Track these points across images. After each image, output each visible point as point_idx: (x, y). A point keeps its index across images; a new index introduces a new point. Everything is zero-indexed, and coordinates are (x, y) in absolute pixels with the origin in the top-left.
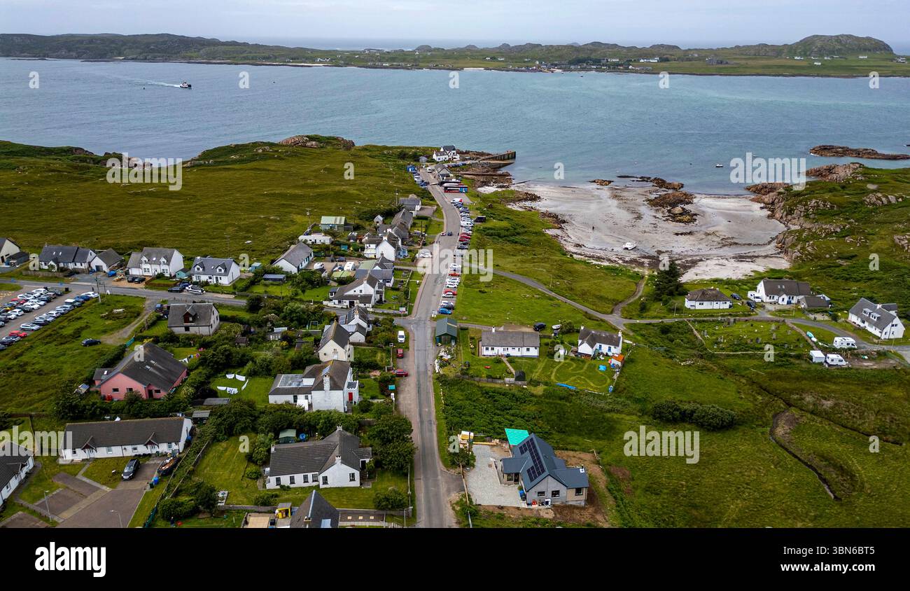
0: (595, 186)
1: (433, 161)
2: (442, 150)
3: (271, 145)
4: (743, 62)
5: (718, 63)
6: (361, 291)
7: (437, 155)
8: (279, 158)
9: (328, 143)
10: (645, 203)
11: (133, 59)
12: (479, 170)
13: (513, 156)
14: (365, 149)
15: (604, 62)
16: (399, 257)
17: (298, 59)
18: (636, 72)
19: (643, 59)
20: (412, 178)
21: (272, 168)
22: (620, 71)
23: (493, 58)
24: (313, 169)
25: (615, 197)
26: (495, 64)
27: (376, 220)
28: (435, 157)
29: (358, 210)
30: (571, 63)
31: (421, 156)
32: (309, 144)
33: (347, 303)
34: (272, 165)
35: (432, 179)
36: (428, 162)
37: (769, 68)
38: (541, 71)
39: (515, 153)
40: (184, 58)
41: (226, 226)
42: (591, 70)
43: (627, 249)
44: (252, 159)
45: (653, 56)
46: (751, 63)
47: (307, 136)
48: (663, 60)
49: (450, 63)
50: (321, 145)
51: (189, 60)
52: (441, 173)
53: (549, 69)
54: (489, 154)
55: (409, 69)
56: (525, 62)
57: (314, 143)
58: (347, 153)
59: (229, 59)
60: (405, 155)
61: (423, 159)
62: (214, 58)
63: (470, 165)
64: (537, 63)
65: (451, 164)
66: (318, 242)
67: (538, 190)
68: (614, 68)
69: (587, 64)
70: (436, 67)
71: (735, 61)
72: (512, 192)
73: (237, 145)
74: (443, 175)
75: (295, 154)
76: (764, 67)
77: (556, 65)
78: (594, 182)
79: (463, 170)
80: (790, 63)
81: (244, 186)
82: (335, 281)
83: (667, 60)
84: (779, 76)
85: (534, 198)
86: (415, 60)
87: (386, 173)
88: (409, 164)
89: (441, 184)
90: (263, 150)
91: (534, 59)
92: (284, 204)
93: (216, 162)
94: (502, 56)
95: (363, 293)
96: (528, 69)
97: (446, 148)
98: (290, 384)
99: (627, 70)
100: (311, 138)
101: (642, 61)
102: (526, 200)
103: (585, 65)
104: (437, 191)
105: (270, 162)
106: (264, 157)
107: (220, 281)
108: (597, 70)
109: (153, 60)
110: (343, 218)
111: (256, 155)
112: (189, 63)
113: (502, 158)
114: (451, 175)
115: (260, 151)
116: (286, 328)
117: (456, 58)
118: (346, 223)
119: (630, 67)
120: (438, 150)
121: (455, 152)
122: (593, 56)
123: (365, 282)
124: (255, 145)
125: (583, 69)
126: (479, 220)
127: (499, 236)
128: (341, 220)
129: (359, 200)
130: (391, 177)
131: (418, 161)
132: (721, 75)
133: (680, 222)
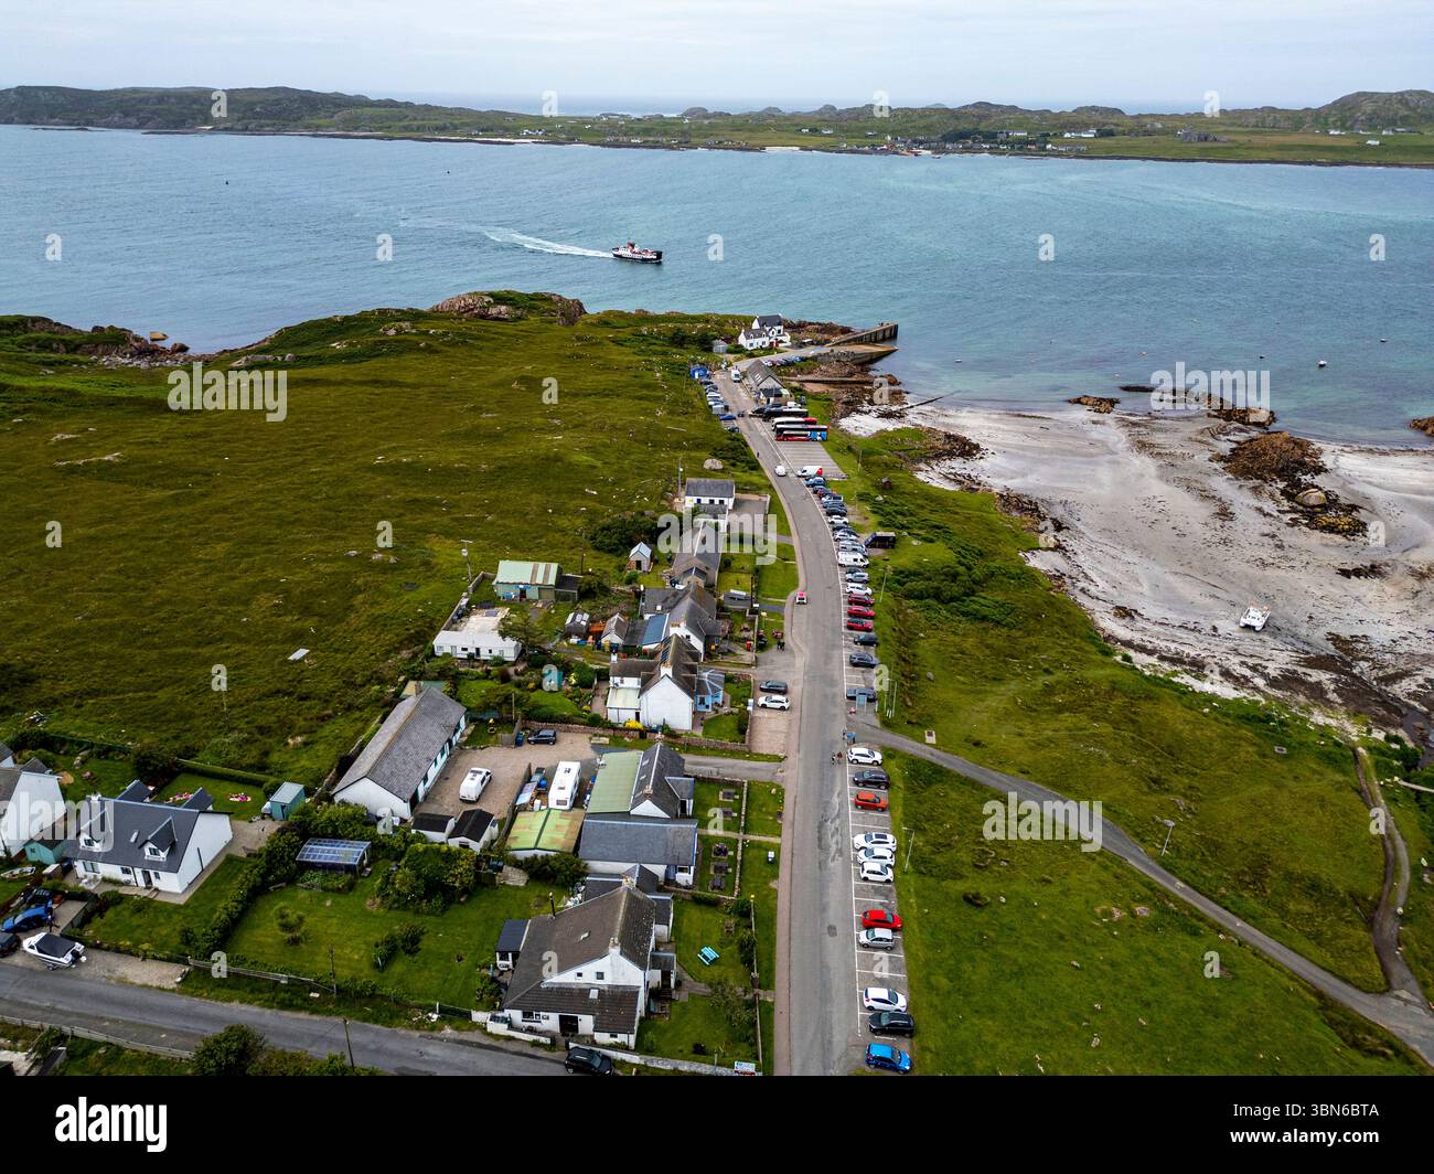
1: (739, 350)
2: (756, 325)
3: (415, 316)
4: (1242, 139)
5: (1200, 140)
7: (748, 337)
8: (430, 350)
9: (531, 309)
11: (225, 129)
12: (832, 372)
13: (891, 334)
14: (605, 321)
15: (1002, 137)
18: (1059, 155)
19: (1070, 132)
20: (702, 397)
21: (410, 377)
22: (1029, 153)
23: (814, 131)
24: (495, 379)
25: (1142, 447)
26: (817, 140)
28: (742, 340)
30: (947, 138)
31: (715, 338)
32: (493, 312)
34: (413, 369)
35: (744, 400)
36: (729, 352)
38: (896, 153)
39: (896, 327)
40: (308, 127)
42: (981, 151)
44: (372, 353)
45: (1086, 127)
46: (1256, 139)
47: (491, 295)
48: (1102, 134)
49: (741, 137)
50: (519, 312)
51: (315, 132)
52: (764, 387)
53: (911, 150)
56: (867, 137)
57: (503, 308)
58: (567, 332)
59: (379, 129)
60: (683, 336)
61: (720, 345)
62: (356, 128)
63: (814, 358)
64: (889, 138)
65: (776, 357)
68: (1020, 148)
69: (974, 141)
70: (719, 146)
71: (1228, 137)
74: (767, 394)
75: (462, 340)
76: (1281, 148)
77: (921, 143)
79: (801, 371)
83: (1110, 134)
85: (968, 450)
86: (683, 133)
88: (692, 362)
90: (399, 332)
91: (882, 132)
93: (297, 358)
94: (829, 127)
96: (874, 150)
97: (764, 321)
99: (1042, 152)
100: (499, 299)
101: (1067, 135)
103: (970, 142)
105: (410, 359)
106: (401, 347)
108: (991, 151)
111: (383, 342)
113: (873, 339)
114: (784, 392)
115: (392, 332)
117: (750, 130)
119: (1049, 146)
120: (748, 321)
121: (781, 328)
122: (983, 127)
124: (384, 315)
125: (968, 150)
131: (709, 350)
132: (1209, 161)
133: (1332, 531)
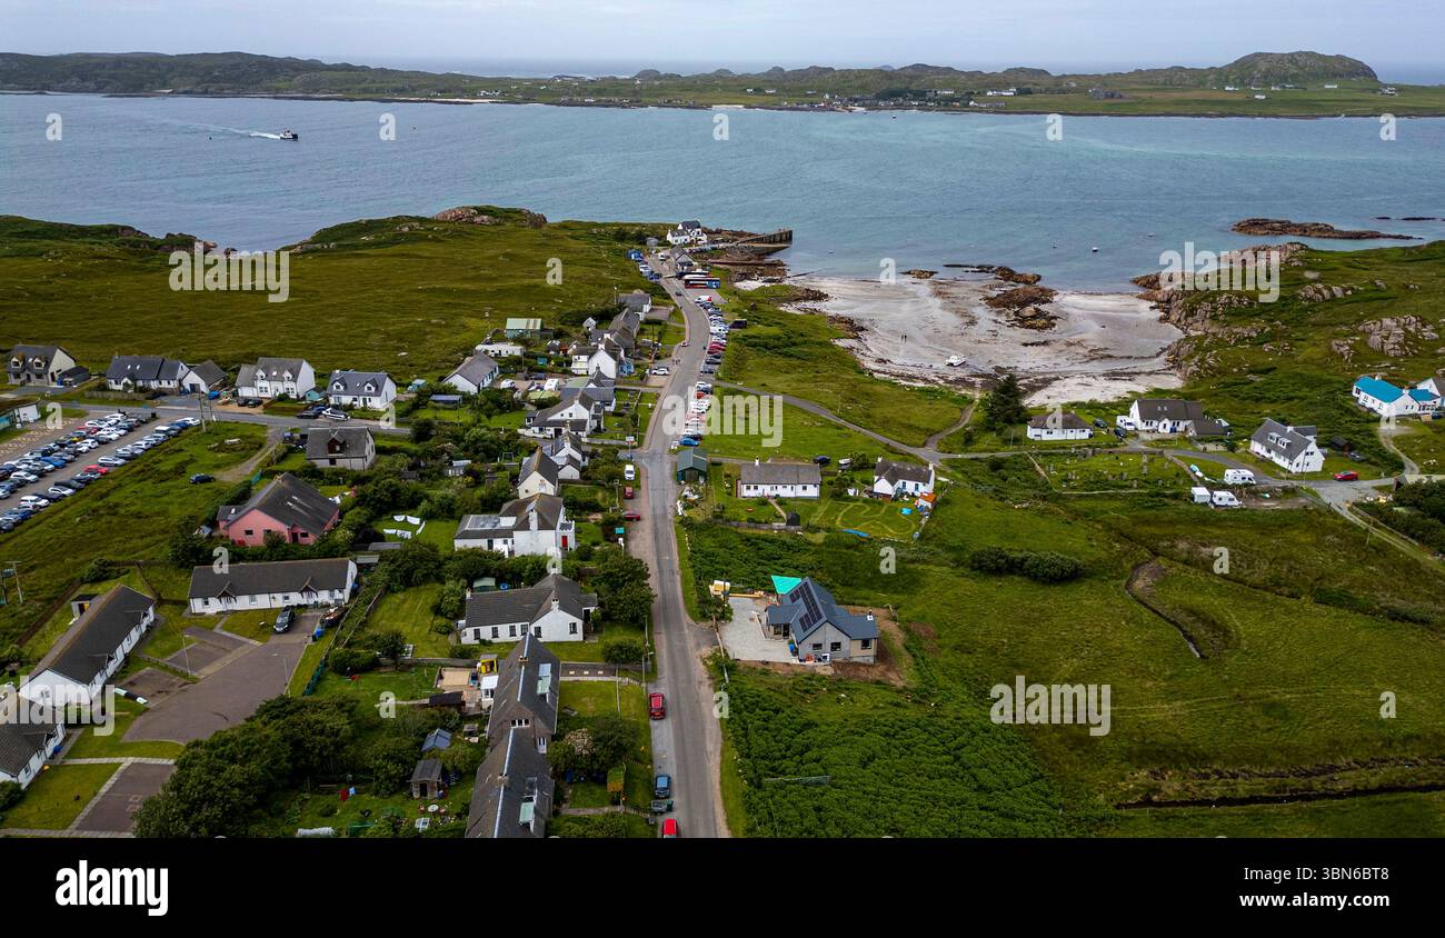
0: (909, 279)
1: (667, 244)
2: (680, 227)
3: (421, 220)
4: (1146, 95)
5: (1107, 97)
6: (571, 415)
7: (673, 236)
8: (436, 240)
9: (507, 218)
10: (983, 302)
11: (185, 93)
12: (736, 258)
13: (787, 237)
14: (564, 226)
15: (931, 95)
16: (622, 374)
17: (450, 91)
18: (980, 111)
19: (992, 91)
20: (637, 268)
21: (427, 254)
22: (956, 109)
23: (758, 91)
24: (486, 255)
25: (939, 294)
26: (761, 99)
27: (585, 325)
28: (669, 238)
29: (559, 311)
30: (879, 97)
31: (648, 236)
32: (477, 219)
33: (551, 431)
34: (425, 249)
35: (667, 270)
36: (659, 245)
37: (1186, 104)
38: (833, 110)
39: (791, 232)
40: (267, 90)
41: (368, 333)
42: (910, 107)
43: (952, 364)
44: (394, 241)
45: (1007, 86)
46: (1158, 96)
47: (475, 208)
48: (1021, 92)
49: (690, 97)
50: (497, 220)
51: (276, 94)
52: (680, 260)
53: (845, 107)
54: (750, 235)
55: (624, 107)
56: (807, 95)
57: (485, 217)
58: (535, 232)
59: (339, 91)
60: (624, 234)
61: (652, 241)
62: (317, 91)
63: (723, 249)
64: (827, 96)
65: (694, 248)
66: (504, 354)
67: (825, 285)
68: (946, 105)
69: (904, 99)
70: (669, 104)
71: (1135, 94)
72: (787, 288)
73: (369, 221)
74: (682, 264)
75: (458, 234)
76: (1177, 103)
77: (856, 100)
78: (909, 273)
79: (712, 256)
80: (1220, 96)
81: (386, 280)
82: (532, 404)
83: (1029, 92)
84: (1199, 116)
85: (819, 296)
86: (635, 93)
87: (596, 260)
88: (631, 249)
89: (680, 276)
90: (411, 228)
91: (821, 91)
92: (449, 303)
93: (339, 246)
94: (772, 87)
95: (574, 417)
96: (812, 107)
97: (687, 225)
98: (483, 526)
99: (966, 108)
100: (481, 211)
101: (990, 93)
102: (806, 299)
103: (901, 100)
104: (673, 286)
105: (422, 245)
106: (413, 237)
107: (369, 404)
108: (920, 107)
109: (219, 94)
110: (539, 321)
111: (401, 234)
112: (275, 98)
113: (771, 239)
114: (695, 263)
115: (406, 229)
116: (470, 462)
117: (698, 90)
118: (542, 329)
119: (972, 103)
120: (674, 227)
121: (699, 230)
122: (913, 87)
123: (577, 402)
124: (398, 220)
125: (898, 107)
126: (737, 325)
127: (766, 346)
128: (535, 324)
129: (560, 297)
130: (603, 267)
131: (645, 243)
132: (1111, 115)
133: (1032, 328)
